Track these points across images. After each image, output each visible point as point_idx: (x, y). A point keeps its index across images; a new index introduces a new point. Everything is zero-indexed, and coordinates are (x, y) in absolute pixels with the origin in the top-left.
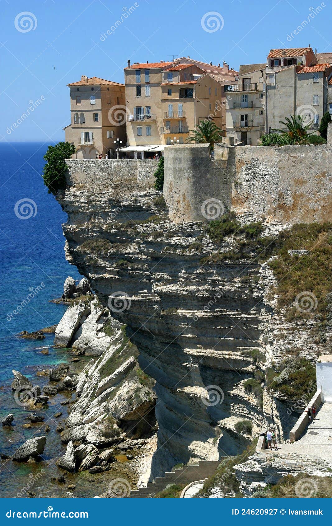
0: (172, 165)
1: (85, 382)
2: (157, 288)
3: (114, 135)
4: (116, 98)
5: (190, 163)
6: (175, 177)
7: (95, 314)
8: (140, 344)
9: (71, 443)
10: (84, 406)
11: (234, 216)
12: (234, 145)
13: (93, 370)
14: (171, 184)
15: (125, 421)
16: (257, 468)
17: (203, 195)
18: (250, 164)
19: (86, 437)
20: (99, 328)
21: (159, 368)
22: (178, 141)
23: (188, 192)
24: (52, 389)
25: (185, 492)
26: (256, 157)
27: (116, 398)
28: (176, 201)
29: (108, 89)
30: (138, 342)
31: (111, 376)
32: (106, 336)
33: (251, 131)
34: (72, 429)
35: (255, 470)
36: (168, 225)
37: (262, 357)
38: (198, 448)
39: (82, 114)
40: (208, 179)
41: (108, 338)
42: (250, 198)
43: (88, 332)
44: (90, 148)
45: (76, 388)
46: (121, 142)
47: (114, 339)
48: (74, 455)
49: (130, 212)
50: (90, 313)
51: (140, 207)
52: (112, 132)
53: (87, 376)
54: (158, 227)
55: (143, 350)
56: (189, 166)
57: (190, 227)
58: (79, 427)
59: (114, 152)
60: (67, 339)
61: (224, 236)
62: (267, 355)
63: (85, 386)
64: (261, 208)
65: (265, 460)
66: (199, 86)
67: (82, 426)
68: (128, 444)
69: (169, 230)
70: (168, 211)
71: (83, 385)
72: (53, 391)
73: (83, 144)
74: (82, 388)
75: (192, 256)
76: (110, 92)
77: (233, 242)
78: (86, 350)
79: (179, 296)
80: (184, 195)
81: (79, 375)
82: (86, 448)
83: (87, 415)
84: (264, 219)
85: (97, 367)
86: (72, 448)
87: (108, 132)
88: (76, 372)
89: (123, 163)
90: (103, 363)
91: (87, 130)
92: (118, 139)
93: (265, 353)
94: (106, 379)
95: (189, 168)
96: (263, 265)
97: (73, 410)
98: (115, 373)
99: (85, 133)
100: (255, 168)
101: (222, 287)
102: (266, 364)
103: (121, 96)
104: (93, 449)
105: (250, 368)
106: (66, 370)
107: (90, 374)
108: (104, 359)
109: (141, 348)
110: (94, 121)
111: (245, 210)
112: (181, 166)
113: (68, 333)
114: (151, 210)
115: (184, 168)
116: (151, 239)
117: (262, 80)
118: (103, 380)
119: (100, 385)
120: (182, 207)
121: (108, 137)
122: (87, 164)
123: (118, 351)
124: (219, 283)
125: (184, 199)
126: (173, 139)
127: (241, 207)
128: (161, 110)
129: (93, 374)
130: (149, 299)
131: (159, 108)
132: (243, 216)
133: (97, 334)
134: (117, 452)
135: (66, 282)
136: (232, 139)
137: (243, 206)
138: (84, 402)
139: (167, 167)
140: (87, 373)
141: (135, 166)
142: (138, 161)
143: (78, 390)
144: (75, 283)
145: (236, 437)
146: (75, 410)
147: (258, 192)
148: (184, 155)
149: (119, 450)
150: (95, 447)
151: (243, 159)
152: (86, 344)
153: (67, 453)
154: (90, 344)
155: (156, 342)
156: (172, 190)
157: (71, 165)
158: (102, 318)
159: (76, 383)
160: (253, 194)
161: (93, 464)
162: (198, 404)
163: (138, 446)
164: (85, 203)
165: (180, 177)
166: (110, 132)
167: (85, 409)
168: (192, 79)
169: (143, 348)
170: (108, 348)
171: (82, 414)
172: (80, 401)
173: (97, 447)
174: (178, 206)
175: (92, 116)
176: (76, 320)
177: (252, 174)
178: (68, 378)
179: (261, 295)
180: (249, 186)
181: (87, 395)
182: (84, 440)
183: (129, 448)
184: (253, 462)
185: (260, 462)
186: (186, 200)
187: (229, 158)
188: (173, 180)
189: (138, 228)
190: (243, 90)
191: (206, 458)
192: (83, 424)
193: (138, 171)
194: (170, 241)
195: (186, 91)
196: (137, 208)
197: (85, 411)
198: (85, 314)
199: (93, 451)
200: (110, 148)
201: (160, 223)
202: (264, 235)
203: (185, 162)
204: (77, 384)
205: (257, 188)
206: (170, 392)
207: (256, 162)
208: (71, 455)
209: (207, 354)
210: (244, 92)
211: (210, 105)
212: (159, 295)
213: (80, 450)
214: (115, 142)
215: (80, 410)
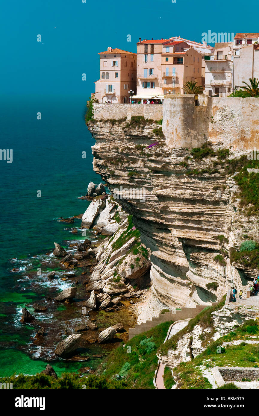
0: (169, 108)
1: (102, 253)
2: (156, 192)
3: (128, 87)
4: (131, 62)
5: (181, 107)
6: (170, 117)
7: (108, 208)
8: (142, 229)
9: (93, 292)
10: (101, 269)
11: (210, 144)
12: (211, 96)
13: (108, 245)
14: (168, 121)
15: (129, 279)
16: (228, 314)
17: (189, 129)
18: (222, 109)
19: (103, 288)
20: (111, 217)
21: (154, 245)
22: (172, 92)
23: (179, 127)
24: (80, 257)
25: (172, 327)
26: (226, 105)
27: (123, 264)
28: (171, 133)
29: (126, 57)
30: (140, 228)
31: (120, 250)
32: (116, 222)
33: (222, 87)
34: (94, 283)
35: (226, 315)
36: (165, 149)
37: (227, 241)
38: (179, 299)
39: (107, 73)
40: (193, 118)
41: (117, 224)
42: (221, 132)
43: (104, 219)
44: (112, 96)
45: (96, 256)
46: (133, 92)
47: (122, 225)
48: (95, 300)
49: (138, 140)
50: (105, 207)
51: (145, 136)
52: (127, 85)
53: (103, 249)
54: (158, 150)
55: (144, 233)
56: (180, 109)
57: (180, 150)
58: (99, 282)
59: (128, 99)
60: (90, 224)
61: (203, 157)
62: (230, 239)
63: (103, 255)
64: (229, 139)
65: (234, 309)
66: (187, 56)
67: (100, 281)
68: (130, 295)
69: (165, 152)
70: (165, 139)
71: (101, 254)
72: (80, 258)
73: (107, 93)
74: (100, 256)
75: (181, 170)
76: (127, 59)
77: (209, 162)
78: (102, 231)
79: (171, 197)
80: (176, 129)
81: (98, 247)
82: (103, 296)
83: (104, 274)
84: (231, 147)
85: (110, 243)
86: (94, 295)
87: (124, 85)
88: (96, 246)
89: (135, 106)
90: (114, 240)
91: (110, 84)
92: (131, 90)
93: (229, 237)
94: (116, 251)
95: (181, 111)
96: (230, 178)
97: (94, 271)
98: (122, 247)
99: (109, 86)
100: (226, 112)
101: (201, 192)
102: (229, 245)
103: (134, 61)
104: (108, 297)
105: (218, 247)
106: (89, 244)
107: (105, 247)
108: (115, 238)
109: (142, 232)
110: (115, 78)
111: (218, 140)
112: (175, 109)
113: (90, 220)
114: (153, 138)
115: (177, 110)
116: (153, 158)
117: (230, 53)
118: (115, 252)
119: (113, 255)
120: (175, 137)
121: (124, 89)
122: (110, 106)
123: (125, 232)
124: (199, 189)
125: (177, 132)
126: (168, 91)
127: (216, 138)
128: (161, 71)
129: (107, 248)
130: (149, 199)
131: (160, 70)
132: (216, 145)
133: (110, 221)
134: (123, 299)
135: (89, 185)
136: (210, 92)
137: (217, 137)
138: (101, 266)
139: (165, 110)
140: (103, 247)
141: (143, 109)
142: (145, 105)
143: (97, 258)
144: (95, 186)
145: (206, 293)
146: (95, 270)
147: (227, 129)
148: (177, 102)
149: (125, 298)
150: (109, 295)
151: (217, 106)
152: (102, 227)
153: (90, 298)
154: (105, 228)
155: (153, 227)
156: (168, 125)
157: (99, 107)
158: (113, 210)
159: (95, 253)
160: (224, 129)
161: (108, 306)
162: (180, 270)
163: (137, 296)
164: (108, 132)
165: (174, 117)
166: (126, 85)
167: (102, 271)
168: (183, 50)
169: (144, 231)
170: (118, 231)
171: (100, 274)
172: (99, 265)
173: (110, 295)
174: (172, 136)
175: (114, 74)
176: (96, 211)
177: (224, 116)
178: (90, 250)
179: (227, 198)
180: (221, 124)
181: (103, 261)
182: (101, 291)
183: (131, 297)
184: (226, 310)
185: (230, 310)
186: (178, 132)
187: (208, 104)
188: (169, 118)
189: (144, 151)
190: (217, 59)
191: (184, 305)
192: (100, 280)
193: (144, 112)
194: (166, 160)
195: (178, 59)
196: (143, 137)
197: (102, 272)
198: (102, 208)
199: (108, 298)
200: (125, 96)
201: (159, 147)
202: (230, 158)
203: (178, 106)
204: (97, 253)
205: (227, 125)
206: (161, 262)
207: (226, 108)
208: (93, 300)
209: (188, 237)
210: (218, 61)
211: (194, 69)
212: (157, 196)
213: (99, 297)
214: (129, 92)
215: (98, 271)
